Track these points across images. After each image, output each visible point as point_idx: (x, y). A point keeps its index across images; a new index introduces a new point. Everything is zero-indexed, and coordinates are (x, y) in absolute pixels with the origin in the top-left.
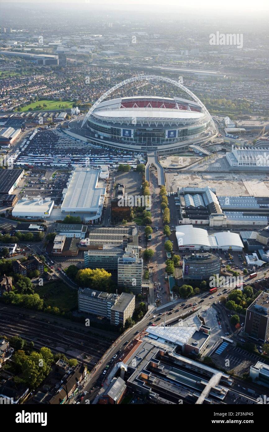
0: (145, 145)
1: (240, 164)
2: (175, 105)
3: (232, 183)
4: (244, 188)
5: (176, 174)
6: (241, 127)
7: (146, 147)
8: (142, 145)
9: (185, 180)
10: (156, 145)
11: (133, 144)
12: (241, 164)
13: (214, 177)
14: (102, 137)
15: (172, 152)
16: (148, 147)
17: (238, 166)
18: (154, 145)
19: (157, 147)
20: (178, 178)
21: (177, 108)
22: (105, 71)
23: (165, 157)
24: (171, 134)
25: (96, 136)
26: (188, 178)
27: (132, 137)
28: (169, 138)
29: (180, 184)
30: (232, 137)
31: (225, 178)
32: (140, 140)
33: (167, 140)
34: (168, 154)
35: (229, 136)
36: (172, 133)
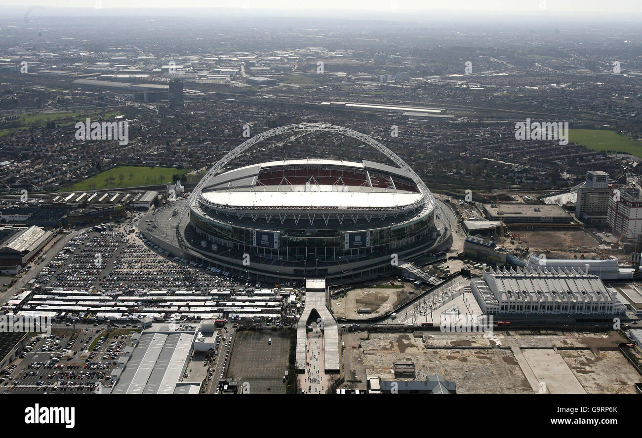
0: (301, 265)
1: (502, 308)
2: (365, 177)
3: (490, 359)
4: (517, 372)
5: (365, 334)
6: (496, 219)
7: (303, 269)
8: (297, 265)
9: (386, 351)
10: (326, 265)
11: (278, 263)
12: (506, 308)
13: (449, 341)
14: (215, 247)
15: (359, 279)
16: (308, 269)
17: (500, 312)
18: (320, 264)
19: (327, 270)
20: (371, 347)
21: (367, 185)
22: (248, 111)
23: (342, 292)
24: (356, 240)
25: (203, 244)
26: (392, 347)
27: (276, 246)
28: (351, 249)
29: (372, 363)
30: (481, 243)
31: (473, 345)
32: (292, 254)
33: (348, 253)
34: (349, 284)
35: (475, 241)
36: (358, 238)
